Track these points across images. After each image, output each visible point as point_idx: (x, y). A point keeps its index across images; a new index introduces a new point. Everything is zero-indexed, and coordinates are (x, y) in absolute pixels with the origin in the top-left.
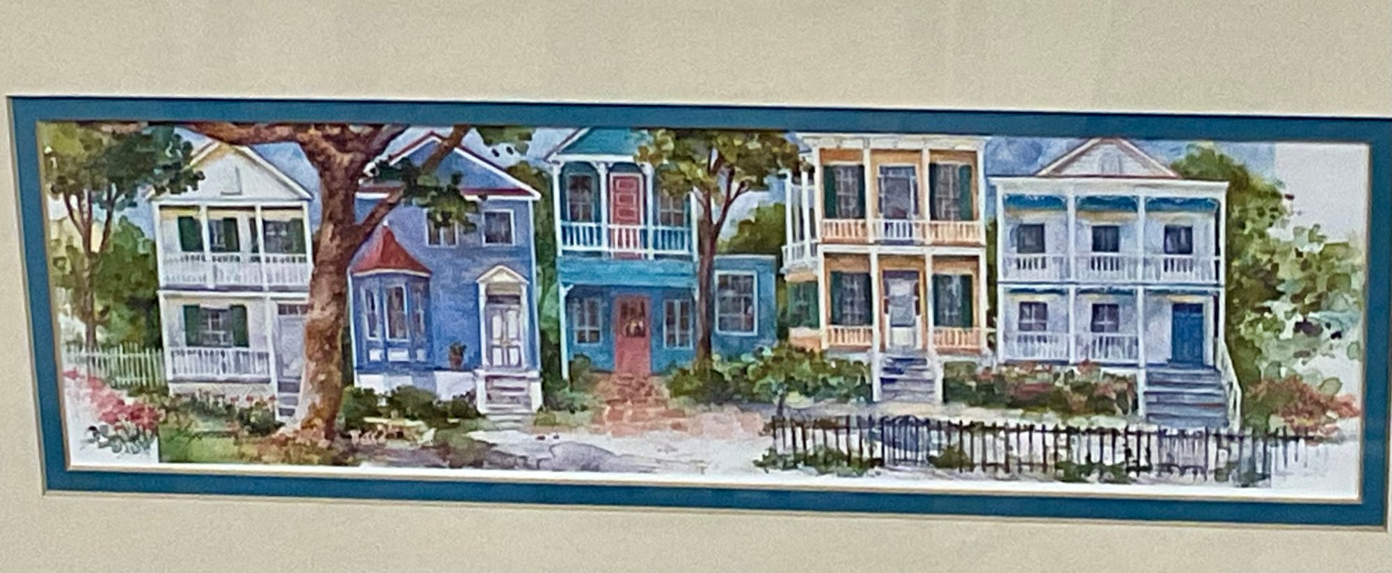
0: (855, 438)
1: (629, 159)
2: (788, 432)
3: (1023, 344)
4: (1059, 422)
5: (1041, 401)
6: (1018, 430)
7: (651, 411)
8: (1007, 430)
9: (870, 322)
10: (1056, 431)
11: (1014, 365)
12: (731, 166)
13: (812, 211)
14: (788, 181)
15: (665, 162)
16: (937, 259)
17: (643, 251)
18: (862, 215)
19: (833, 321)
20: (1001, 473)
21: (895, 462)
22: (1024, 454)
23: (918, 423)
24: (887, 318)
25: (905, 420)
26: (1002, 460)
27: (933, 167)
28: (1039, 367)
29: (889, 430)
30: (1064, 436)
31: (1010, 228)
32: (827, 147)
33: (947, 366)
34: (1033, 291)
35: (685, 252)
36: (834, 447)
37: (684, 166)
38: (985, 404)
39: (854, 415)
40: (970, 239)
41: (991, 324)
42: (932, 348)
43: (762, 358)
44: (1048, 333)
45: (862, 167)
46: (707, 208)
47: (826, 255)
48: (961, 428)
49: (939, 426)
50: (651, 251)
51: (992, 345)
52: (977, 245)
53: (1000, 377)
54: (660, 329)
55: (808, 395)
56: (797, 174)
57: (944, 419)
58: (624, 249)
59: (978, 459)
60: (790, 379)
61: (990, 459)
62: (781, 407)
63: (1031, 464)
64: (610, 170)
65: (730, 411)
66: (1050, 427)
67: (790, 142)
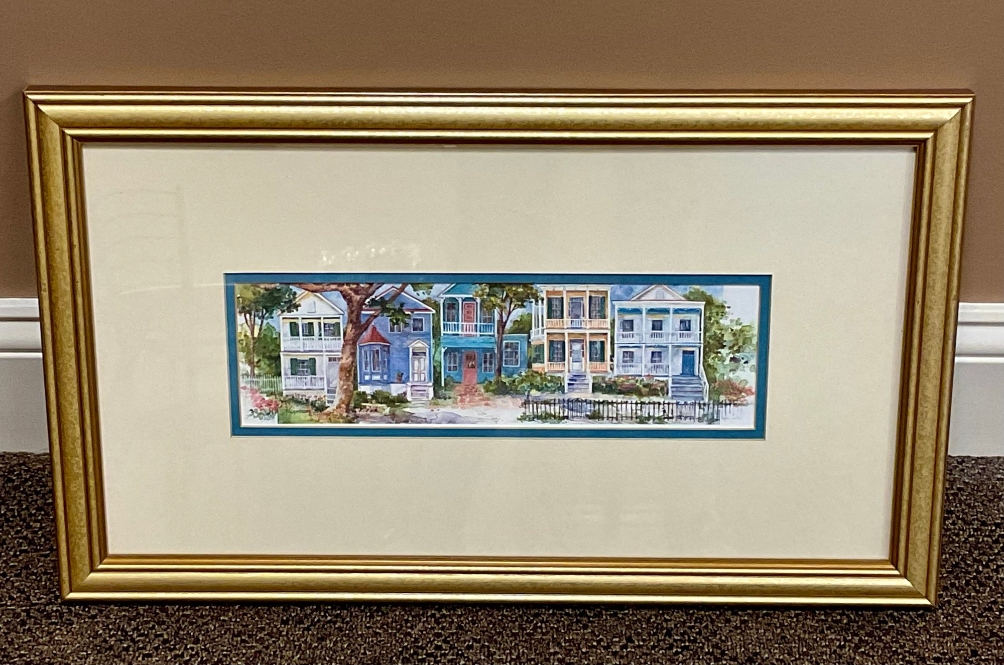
0: (557, 407)
1: (471, 296)
2: (531, 405)
3: (624, 368)
4: (638, 399)
5: (631, 391)
6: (621, 403)
7: (477, 398)
8: (617, 403)
9: (564, 360)
10: (636, 403)
11: (620, 377)
12: (511, 299)
13: (542, 316)
14: (533, 304)
15: (485, 297)
16: (591, 334)
17: (475, 333)
18: (562, 317)
19: (550, 360)
20: (615, 420)
21: (573, 417)
22: (624, 413)
23: (582, 401)
24: (571, 358)
25: (577, 400)
26: (615, 415)
27: (590, 297)
28: (630, 377)
29: (570, 404)
30: (639, 405)
31: (620, 321)
32: (549, 290)
33: (594, 378)
34: (628, 347)
35: (492, 333)
36: (549, 412)
37: (493, 299)
38: (609, 392)
40: (604, 326)
41: (612, 360)
42: (588, 370)
43: (521, 376)
44: (634, 364)
45: (562, 298)
46: (501, 316)
47: (548, 334)
48: (599, 403)
49: (590, 402)
50: (478, 333)
51: (612, 369)
52: (607, 329)
53: (615, 382)
54: (481, 365)
55: (539, 391)
56: (537, 301)
57: (593, 399)
58: (468, 333)
59: (605, 415)
60: (532, 384)
61: (610, 415)
62: (528, 396)
63: (626, 417)
64: (463, 300)
65: (508, 397)
66: (634, 401)
67: (535, 288)
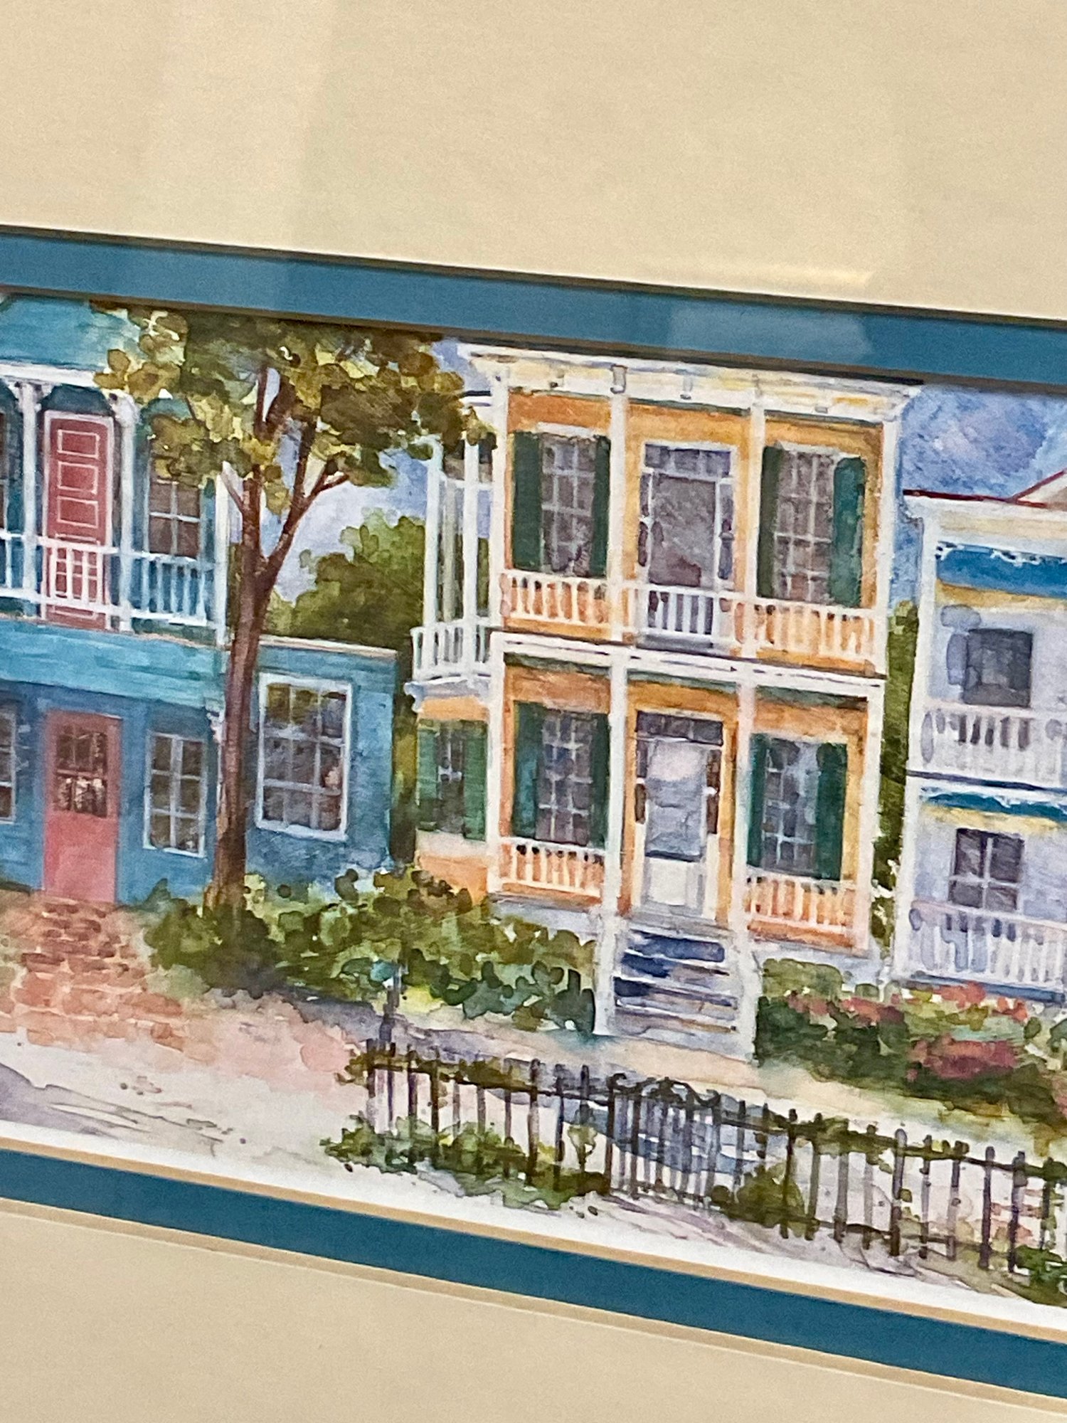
0: (547, 1117)
1: (85, 380)
2: (401, 1079)
3: (957, 935)
4: (1028, 1145)
5: (991, 1089)
6: (927, 1152)
7: (113, 992)
8: (903, 1151)
9: (601, 840)
10: (1019, 1169)
11: (930, 989)
12: (307, 419)
13: (483, 544)
14: (434, 464)
15: (164, 394)
16: (769, 698)
17: (109, 610)
18: (598, 569)
19: (516, 826)
20: (878, 1255)
21: (635, 1189)
22: (937, 1213)
23: (692, 1103)
24: (640, 831)
25: (665, 1090)
26: (881, 1221)
27: (773, 458)
28: (991, 1002)
29: (626, 1112)
30: (1037, 1184)
31: (947, 634)
32: (529, 386)
33: (769, 971)
34: (992, 805)
35: (199, 621)
36: (499, 1131)
37: (204, 408)
38: (854, 1074)
39: (549, 1062)
40: (851, 656)
41: (883, 878)
42: (738, 920)
43: (352, 896)
44: (1018, 917)
45: (603, 444)
46: (251, 518)
47: (511, 660)
48: (791, 1128)
49: (741, 1117)
50: (126, 611)
51: (880, 931)
52: (863, 672)
53: (894, 1014)
54: (138, 800)
55: (451, 1000)
56: (454, 450)
57: (755, 1099)
58: (70, 602)
59: (826, 1208)
60: (411, 956)
61: (856, 1217)
62: (388, 1020)
63: (951, 1242)
64: (46, 403)
65: (277, 1012)
66: (1005, 1156)
67: (444, 367)
